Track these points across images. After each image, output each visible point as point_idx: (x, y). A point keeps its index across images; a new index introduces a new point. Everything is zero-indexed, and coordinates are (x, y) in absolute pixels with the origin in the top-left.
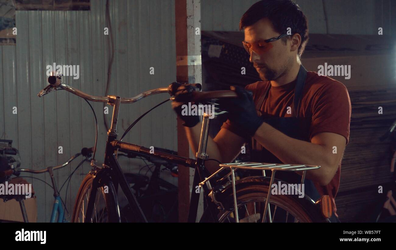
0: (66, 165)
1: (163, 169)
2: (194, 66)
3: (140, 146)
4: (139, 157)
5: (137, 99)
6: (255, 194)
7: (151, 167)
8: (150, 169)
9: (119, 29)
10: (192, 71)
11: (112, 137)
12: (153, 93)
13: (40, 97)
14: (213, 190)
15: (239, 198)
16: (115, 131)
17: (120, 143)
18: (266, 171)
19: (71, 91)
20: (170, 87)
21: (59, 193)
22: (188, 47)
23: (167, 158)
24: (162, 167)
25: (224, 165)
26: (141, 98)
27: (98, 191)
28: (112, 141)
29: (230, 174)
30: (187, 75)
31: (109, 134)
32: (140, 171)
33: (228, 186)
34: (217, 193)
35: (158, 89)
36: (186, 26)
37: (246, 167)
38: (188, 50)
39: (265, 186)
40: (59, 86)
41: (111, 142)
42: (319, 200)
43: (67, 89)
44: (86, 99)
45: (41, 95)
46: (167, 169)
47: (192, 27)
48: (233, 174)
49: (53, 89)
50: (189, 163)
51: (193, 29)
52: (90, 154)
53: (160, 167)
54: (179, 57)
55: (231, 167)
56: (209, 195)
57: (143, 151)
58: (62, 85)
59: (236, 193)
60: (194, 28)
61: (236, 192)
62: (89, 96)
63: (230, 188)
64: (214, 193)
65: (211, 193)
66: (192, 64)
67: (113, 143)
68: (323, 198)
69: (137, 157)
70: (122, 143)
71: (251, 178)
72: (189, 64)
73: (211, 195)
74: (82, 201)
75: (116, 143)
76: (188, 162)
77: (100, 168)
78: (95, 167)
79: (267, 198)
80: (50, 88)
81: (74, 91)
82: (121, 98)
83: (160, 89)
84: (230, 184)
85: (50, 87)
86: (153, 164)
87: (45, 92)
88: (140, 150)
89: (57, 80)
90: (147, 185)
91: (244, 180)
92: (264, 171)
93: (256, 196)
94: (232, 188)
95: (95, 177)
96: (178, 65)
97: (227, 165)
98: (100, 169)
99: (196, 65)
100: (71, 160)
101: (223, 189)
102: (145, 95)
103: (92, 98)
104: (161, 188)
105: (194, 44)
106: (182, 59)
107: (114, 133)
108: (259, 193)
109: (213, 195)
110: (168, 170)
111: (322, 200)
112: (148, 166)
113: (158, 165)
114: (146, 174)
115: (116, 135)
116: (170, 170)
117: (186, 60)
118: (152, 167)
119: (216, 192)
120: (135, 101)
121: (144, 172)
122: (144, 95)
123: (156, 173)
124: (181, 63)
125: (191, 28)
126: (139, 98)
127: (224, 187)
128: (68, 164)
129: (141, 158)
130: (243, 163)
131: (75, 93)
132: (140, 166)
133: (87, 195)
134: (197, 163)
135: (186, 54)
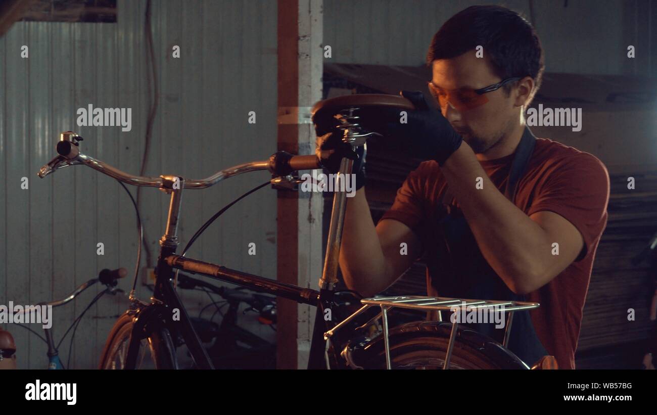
0: (71, 300)
1: (247, 310)
2: (309, 124)
3: (218, 266)
4: (200, 288)
5: (214, 182)
6: (426, 352)
7: (222, 306)
8: (218, 309)
10: (307, 133)
11: (168, 249)
12: (241, 170)
13: (42, 177)
14: (349, 346)
15: (395, 360)
16: (174, 238)
17: (184, 259)
18: (443, 312)
19: (96, 168)
20: (271, 160)
21: (57, 351)
22: (300, 92)
23: (266, 287)
24: (244, 306)
25: (369, 301)
26: (220, 179)
27: (142, 345)
28: (168, 256)
29: (379, 317)
30: (297, 141)
31: (163, 244)
32: (201, 313)
33: (375, 339)
34: (356, 350)
35: (250, 164)
36: (296, 55)
37: (408, 305)
38: (300, 97)
39: (443, 339)
40: (76, 157)
41: (166, 259)
42: (537, 364)
43: (89, 163)
44: (121, 180)
45: (44, 174)
46: (254, 309)
47: (307, 55)
48: (384, 317)
49: (65, 163)
50: (307, 296)
51: (308, 59)
52: (114, 281)
53: (237, 306)
54: (284, 109)
55: (381, 305)
56: (342, 353)
57: (224, 274)
58: (80, 156)
59: (390, 351)
60: (310, 57)
61: (389, 349)
62: (127, 175)
63: (379, 342)
64: (350, 351)
65: (346, 350)
66: (306, 122)
67: (170, 260)
68: (544, 361)
69: (197, 287)
70: (187, 260)
71: (417, 325)
72: (300, 122)
73: (345, 354)
74: (112, 363)
75: (175, 260)
76: (304, 295)
77: (146, 304)
78: (136, 302)
79: (445, 360)
80: (58, 162)
81: (101, 166)
82: (184, 181)
83: (253, 163)
84: (378, 334)
85: (58, 160)
86: (225, 300)
87: (50, 169)
88: (219, 273)
89: (72, 148)
90: (214, 339)
91: (405, 327)
92: (440, 312)
93: (425, 357)
94: (383, 341)
95: (137, 319)
96: (281, 123)
97: (374, 300)
98: (145, 306)
100: (79, 290)
101: (367, 344)
102: (228, 174)
103: (133, 179)
104: (239, 343)
105: (310, 86)
106: (287, 113)
107: (172, 241)
108: (431, 351)
109: (349, 354)
110: (255, 312)
111: (542, 365)
112: (215, 303)
113: (234, 302)
114: (212, 319)
115: (175, 246)
116: (258, 311)
117: (296, 115)
118: (224, 305)
119: (355, 348)
120: (209, 185)
121: (207, 316)
122: (225, 174)
123: (231, 316)
124: (285, 120)
125: (306, 58)
126: (217, 180)
127: (369, 340)
128: (74, 297)
129: (204, 290)
130: (403, 298)
131: (103, 171)
132: (200, 304)
133: (120, 353)
134: (320, 297)
135: (295, 103)
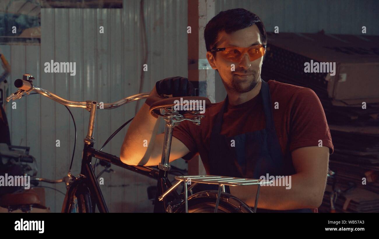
2: (206, 70)
5: (119, 105)
9: (154, 29)
10: (204, 76)
14: (170, 205)
22: (200, 50)
26: (123, 103)
38: (200, 53)
52: (109, 164)
58: (35, 88)
66: (204, 68)
72: (200, 68)
89: (23, 83)
99: (208, 70)
106: (193, 63)
115: (93, 143)
117: (198, 64)
119: (174, 206)
120: (116, 107)
122: (126, 100)
